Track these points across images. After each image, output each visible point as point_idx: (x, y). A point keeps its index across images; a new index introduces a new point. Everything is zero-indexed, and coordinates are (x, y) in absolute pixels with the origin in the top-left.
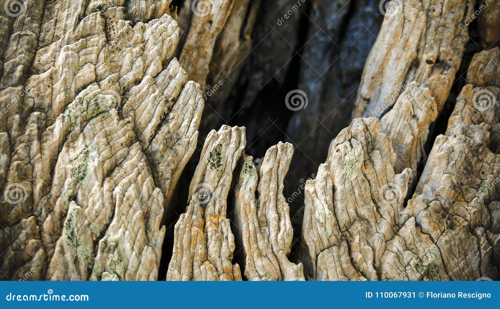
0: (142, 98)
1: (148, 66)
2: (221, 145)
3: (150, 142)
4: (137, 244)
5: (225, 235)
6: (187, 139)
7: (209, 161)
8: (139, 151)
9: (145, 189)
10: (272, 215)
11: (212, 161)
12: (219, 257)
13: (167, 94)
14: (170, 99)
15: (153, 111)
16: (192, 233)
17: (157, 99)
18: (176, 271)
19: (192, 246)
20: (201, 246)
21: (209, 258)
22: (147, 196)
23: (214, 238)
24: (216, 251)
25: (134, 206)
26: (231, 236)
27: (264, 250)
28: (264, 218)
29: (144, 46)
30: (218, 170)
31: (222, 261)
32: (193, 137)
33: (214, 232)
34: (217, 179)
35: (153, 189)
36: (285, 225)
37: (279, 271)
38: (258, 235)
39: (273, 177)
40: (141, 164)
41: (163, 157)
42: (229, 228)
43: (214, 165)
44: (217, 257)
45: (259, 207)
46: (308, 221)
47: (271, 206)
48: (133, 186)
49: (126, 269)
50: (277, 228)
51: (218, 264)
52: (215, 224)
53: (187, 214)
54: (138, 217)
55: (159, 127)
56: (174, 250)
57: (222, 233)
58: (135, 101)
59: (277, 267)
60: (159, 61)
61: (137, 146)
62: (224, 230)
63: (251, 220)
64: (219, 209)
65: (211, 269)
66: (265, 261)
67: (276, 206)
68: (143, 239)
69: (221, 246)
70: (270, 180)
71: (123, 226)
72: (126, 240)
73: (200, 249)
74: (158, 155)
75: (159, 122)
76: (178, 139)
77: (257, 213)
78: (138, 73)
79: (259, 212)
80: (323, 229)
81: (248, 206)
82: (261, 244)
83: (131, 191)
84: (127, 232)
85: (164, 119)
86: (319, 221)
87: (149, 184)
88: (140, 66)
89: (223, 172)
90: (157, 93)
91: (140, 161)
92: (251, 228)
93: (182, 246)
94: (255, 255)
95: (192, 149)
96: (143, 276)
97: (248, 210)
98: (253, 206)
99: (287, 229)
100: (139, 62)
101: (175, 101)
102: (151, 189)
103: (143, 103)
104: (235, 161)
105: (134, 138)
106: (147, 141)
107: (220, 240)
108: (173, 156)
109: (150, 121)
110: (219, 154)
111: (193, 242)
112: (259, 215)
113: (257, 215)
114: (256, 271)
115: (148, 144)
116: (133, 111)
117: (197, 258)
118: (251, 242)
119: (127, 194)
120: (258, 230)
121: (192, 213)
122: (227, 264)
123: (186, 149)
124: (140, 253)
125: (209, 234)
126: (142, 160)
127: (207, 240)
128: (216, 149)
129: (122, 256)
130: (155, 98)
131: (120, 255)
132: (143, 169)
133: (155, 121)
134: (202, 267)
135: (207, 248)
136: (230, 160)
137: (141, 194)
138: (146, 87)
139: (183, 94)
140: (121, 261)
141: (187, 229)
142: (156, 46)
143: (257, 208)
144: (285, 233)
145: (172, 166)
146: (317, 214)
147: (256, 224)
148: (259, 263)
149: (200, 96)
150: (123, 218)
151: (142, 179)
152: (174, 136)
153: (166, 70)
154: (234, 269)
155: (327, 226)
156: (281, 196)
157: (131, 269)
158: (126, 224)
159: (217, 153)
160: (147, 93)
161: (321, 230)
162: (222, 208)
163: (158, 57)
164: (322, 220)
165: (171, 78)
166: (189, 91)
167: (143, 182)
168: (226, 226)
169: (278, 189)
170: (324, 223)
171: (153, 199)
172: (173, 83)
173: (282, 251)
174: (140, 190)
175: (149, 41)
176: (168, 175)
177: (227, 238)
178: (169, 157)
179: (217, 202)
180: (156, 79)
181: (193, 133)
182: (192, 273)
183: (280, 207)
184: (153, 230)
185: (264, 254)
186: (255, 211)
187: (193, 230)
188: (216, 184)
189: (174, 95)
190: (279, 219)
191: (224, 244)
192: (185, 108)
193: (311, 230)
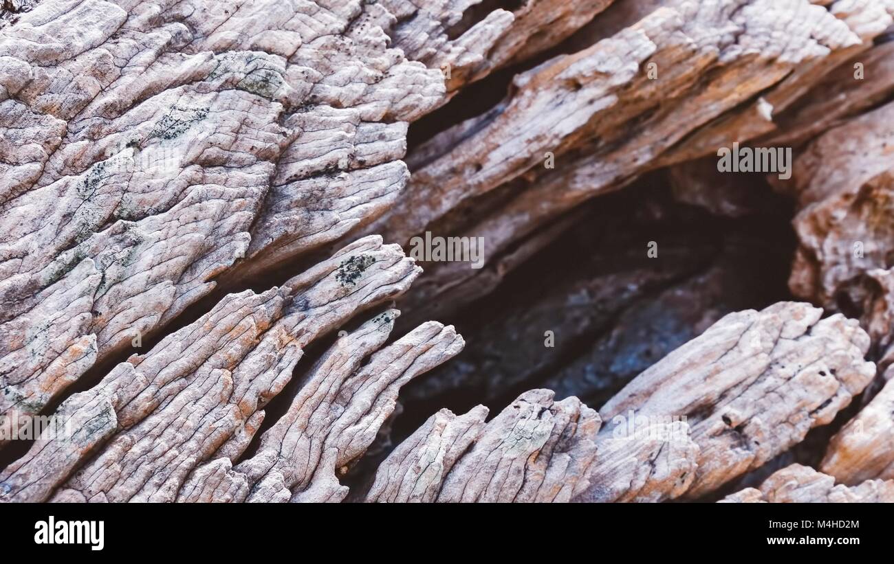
0: (325, 125)
1: (365, 103)
2: (374, 260)
3: (290, 181)
4: (163, 268)
5: (281, 365)
6: (338, 217)
7: (342, 266)
8: (266, 174)
9: (232, 219)
10: (363, 398)
11: (345, 268)
12: (251, 381)
13: (361, 149)
14: (359, 158)
15: (326, 150)
16: (242, 323)
17: (344, 141)
18: (179, 344)
19: (228, 336)
20: (239, 347)
21: (234, 371)
22: (227, 230)
23: (264, 353)
24: (252, 370)
25: (201, 224)
26: (287, 374)
27: (314, 428)
28: (350, 395)
29: (382, 78)
30: (343, 285)
31: (248, 389)
32: (347, 221)
33: (271, 347)
34: (332, 296)
35: (242, 230)
36: (369, 424)
37: (309, 473)
38: (323, 405)
39: (406, 357)
40: (255, 190)
41: (288, 208)
42: (294, 363)
43: (343, 274)
44: (247, 377)
45: (355, 375)
46: (404, 450)
47: (371, 387)
48: (222, 202)
49: (119, 280)
50: (355, 417)
51: (241, 387)
52: (281, 341)
53: (256, 296)
54: (194, 239)
55: (316, 174)
56: (201, 319)
57: (280, 360)
58: (313, 121)
59: (313, 465)
60: (385, 108)
61: (270, 167)
62: (285, 359)
63: (330, 379)
64: (303, 329)
65: (226, 384)
66: (304, 443)
67: (379, 395)
68: (174, 271)
69: (264, 371)
70: (398, 358)
71: (164, 231)
72: (152, 249)
73: (235, 349)
74: (285, 202)
75: (321, 168)
76: (326, 209)
77: (345, 380)
78: (347, 98)
79: (350, 381)
80: (414, 476)
81: (342, 361)
82: (317, 416)
83: (214, 206)
84: (163, 242)
85: (331, 171)
86: (418, 461)
87: (243, 220)
88: (356, 92)
89: (347, 294)
90: (349, 135)
91: (257, 185)
92: (323, 388)
93: (216, 323)
94: (298, 423)
95: (333, 234)
96: (132, 309)
97: (338, 364)
98: (348, 365)
99: (367, 431)
100: (360, 88)
101: (363, 165)
102: (239, 227)
103: (322, 132)
104: (373, 296)
105: (273, 158)
106: (286, 177)
107: (269, 364)
108: (302, 220)
109: (311, 158)
110: (362, 268)
111: (233, 333)
112: (346, 384)
113: (343, 383)
114: (281, 444)
115: (284, 181)
116: (301, 130)
117: (221, 356)
118: (307, 403)
119: (205, 203)
120: (328, 398)
121: (265, 301)
122: (251, 399)
123: (326, 226)
124: (155, 282)
125: (262, 345)
126: (261, 187)
127: (253, 347)
128: (364, 258)
129: (130, 262)
130: (342, 138)
131: (128, 258)
132: (252, 197)
133: (318, 163)
134: (216, 371)
135: (244, 356)
136: (369, 288)
137: (222, 221)
138: (343, 118)
139: (381, 167)
140: (123, 265)
141: (240, 311)
142: (396, 90)
143: (352, 374)
144: (361, 432)
145: (290, 229)
146: (423, 450)
147: (333, 390)
148: (294, 436)
149: (399, 187)
150: (175, 223)
151: (240, 206)
152: (325, 201)
153: (384, 125)
154: (255, 415)
155: (423, 478)
156: (395, 390)
157: (125, 287)
158: (171, 232)
159: (361, 265)
160: (337, 125)
161: (410, 476)
162: (307, 332)
163: (387, 102)
164: (422, 464)
165: (382, 137)
166: (391, 170)
167: (238, 209)
168: (293, 356)
169: (399, 377)
170: (422, 469)
171: (232, 240)
172: (379, 146)
173: (337, 450)
174: (225, 216)
175: (393, 78)
176: (276, 234)
177: (280, 371)
178: (296, 215)
179: (308, 320)
180: (362, 124)
181: (351, 217)
182: (198, 367)
183: (382, 398)
184: (196, 275)
185: (310, 432)
186: (345, 376)
187: (247, 319)
188: (326, 301)
189: (367, 158)
190: (368, 412)
191: (271, 373)
192: (368, 185)
193: (397, 465)
